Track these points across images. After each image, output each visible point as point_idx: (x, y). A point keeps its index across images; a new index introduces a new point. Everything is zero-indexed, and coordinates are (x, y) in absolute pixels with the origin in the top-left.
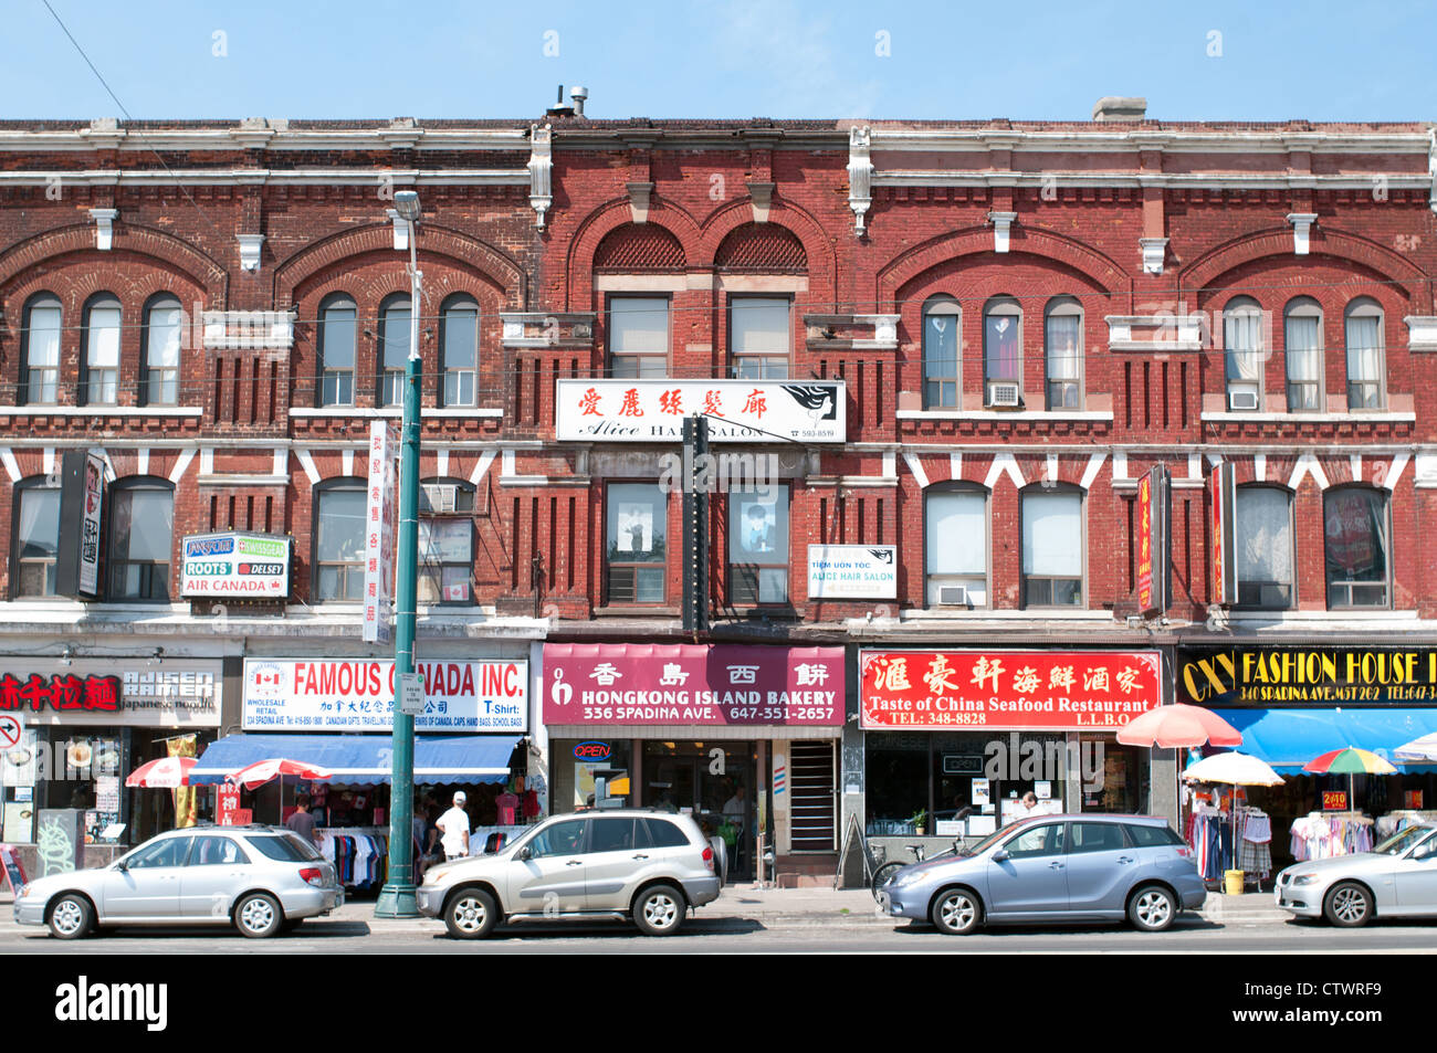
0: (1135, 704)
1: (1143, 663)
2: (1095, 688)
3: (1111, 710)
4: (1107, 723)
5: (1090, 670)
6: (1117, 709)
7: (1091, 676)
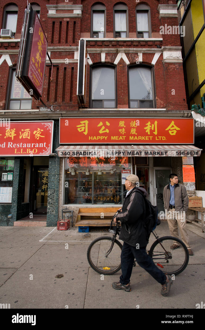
0: (40, 144)
1: (45, 126)
2: (24, 137)
3: (30, 147)
4: (27, 153)
5: (23, 130)
6: (32, 147)
7: (23, 132)
